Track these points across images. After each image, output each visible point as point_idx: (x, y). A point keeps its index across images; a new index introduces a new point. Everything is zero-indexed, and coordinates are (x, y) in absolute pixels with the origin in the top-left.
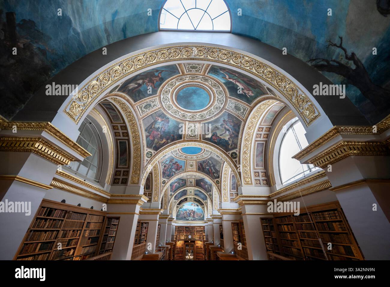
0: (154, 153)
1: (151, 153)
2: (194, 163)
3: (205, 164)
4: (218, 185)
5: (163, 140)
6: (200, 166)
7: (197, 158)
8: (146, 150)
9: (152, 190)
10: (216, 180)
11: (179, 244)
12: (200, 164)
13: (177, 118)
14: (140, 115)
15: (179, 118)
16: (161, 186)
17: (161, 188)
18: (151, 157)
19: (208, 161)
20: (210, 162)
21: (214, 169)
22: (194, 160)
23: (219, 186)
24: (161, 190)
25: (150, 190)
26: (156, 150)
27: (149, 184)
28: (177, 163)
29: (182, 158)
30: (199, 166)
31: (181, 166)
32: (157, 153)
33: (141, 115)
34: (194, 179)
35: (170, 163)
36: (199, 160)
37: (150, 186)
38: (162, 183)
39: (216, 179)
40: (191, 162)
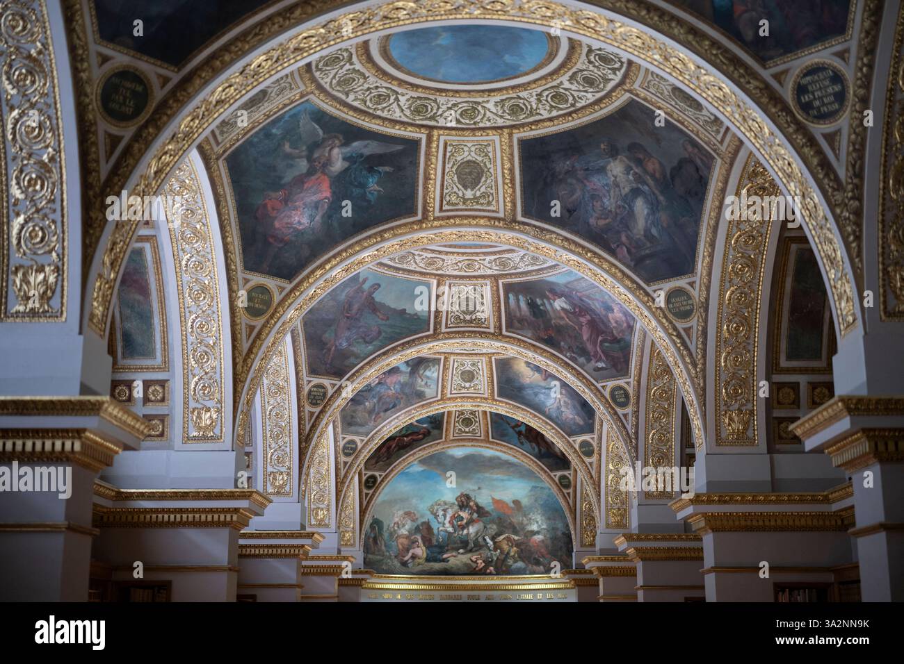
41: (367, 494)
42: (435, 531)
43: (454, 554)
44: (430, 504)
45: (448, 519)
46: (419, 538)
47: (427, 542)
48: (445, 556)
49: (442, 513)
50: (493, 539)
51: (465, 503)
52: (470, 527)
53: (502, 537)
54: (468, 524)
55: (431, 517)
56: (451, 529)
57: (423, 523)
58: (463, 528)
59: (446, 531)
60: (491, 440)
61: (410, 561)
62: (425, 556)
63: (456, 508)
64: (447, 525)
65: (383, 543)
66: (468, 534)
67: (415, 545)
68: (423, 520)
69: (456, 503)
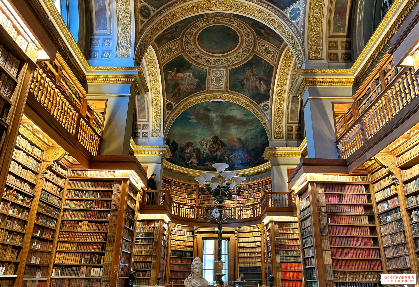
41: (168, 113)
42: (202, 152)
43: (210, 163)
44: (199, 140)
45: (208, 148)
46: (194, 154)
47: (198, 157)
48: (206, 164)
49: (205, 145)
50: (228, 157)
51: (216, 141)
52: (218, 152)
53: (232, 156)
54: (217, 150)
55: (200, 146)
56: (209, 153)
57: (197, 148)
58: (215, 152)
59: (207, 153)
60: (229, 91)
61: (190, 164)
62: (197, 163)
63: (212, 143)
64: (208, 150)
65: (177, 154)
66: (217, 155)
67: (193, 158)
68: (197, 147)
69: (212, 141)
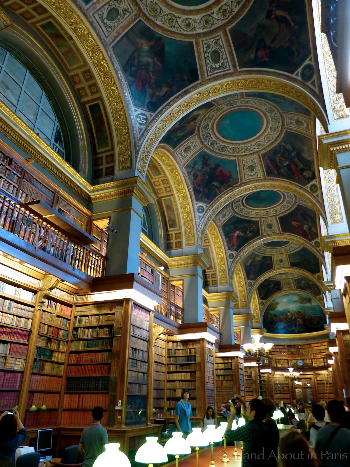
0: (151, 116)
1: (145, 117)
2: (256, 160)
3: (279, 155)
4: (315, 195)
5: (162, 89)
6: (270, 165)
7: (259, 145)
8: (133, 110)
9: (180, 228)
10: (309, 185)
11: (278, 376)
12: (268, 160)
13: (178, 33)
14: (105, 35)
15: (181, 34)
16: (195, 217)
17: (195, 220)
18: (146, 123)
19: (284, 147)
20: (288, 146)
21: (300, 160)
22: (253, 153)
23: (317, 196)
24: (198, 224)
25: (177, 228)
26: (154, 111)
27: (172, 216)
28: (220, 166)
29: (228, 153)
30: (267, 166)
31: (229, 172)
32: (156, 116)
33: (107, 36)
34: (275, 216)
35: (205, 169)
36: (264, 152)
37: (175, 221)
38: (196, 210)
39: (309, 182)
40: (249, 158)
